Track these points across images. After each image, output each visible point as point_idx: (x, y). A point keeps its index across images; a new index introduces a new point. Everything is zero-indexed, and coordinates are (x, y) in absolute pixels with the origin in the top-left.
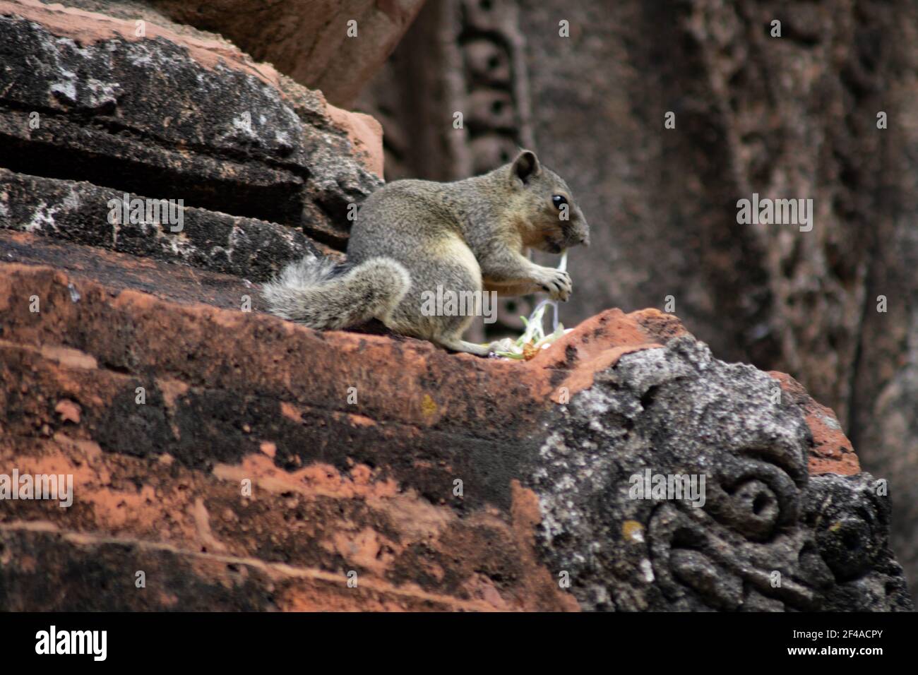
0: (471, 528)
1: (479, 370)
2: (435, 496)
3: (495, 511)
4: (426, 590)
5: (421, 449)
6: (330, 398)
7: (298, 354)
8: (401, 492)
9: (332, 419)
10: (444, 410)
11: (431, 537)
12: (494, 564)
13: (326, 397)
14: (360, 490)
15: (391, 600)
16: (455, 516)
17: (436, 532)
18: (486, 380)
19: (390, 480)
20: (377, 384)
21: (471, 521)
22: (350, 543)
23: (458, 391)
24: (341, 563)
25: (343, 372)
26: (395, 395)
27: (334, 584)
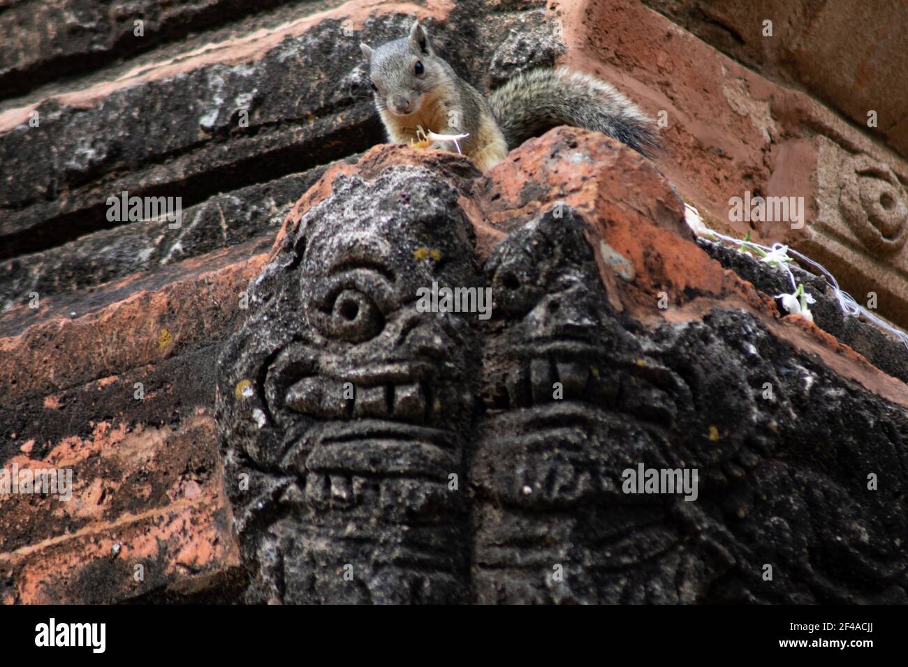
0: (181, 435)
1: (209, 284)
2: (157, 421)
3: (201, 411)
4: (135, 514)
5: (153, 382)
6: (86, 373)
7: (64, 346)
8: (131, 431)
9: (83, 393)
10: (177, 336)
11: (148, 461)
12: (196, 460)
13: (82, 373)
14: (96, 447)
15: (104, 536)
16: (171, 431)
17: (152, 454)
18: (215, 290)
19: (121, 425)
20: (124, 340)
21: (183, 430)
22: (77, 500)
23: (191, 312)
24: (67, 523)
25: (98, 344)
26: (137, 342)
27: (60, 545)
